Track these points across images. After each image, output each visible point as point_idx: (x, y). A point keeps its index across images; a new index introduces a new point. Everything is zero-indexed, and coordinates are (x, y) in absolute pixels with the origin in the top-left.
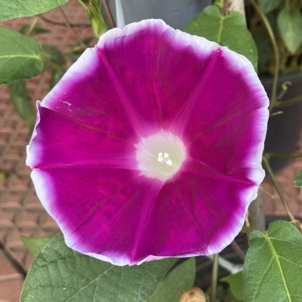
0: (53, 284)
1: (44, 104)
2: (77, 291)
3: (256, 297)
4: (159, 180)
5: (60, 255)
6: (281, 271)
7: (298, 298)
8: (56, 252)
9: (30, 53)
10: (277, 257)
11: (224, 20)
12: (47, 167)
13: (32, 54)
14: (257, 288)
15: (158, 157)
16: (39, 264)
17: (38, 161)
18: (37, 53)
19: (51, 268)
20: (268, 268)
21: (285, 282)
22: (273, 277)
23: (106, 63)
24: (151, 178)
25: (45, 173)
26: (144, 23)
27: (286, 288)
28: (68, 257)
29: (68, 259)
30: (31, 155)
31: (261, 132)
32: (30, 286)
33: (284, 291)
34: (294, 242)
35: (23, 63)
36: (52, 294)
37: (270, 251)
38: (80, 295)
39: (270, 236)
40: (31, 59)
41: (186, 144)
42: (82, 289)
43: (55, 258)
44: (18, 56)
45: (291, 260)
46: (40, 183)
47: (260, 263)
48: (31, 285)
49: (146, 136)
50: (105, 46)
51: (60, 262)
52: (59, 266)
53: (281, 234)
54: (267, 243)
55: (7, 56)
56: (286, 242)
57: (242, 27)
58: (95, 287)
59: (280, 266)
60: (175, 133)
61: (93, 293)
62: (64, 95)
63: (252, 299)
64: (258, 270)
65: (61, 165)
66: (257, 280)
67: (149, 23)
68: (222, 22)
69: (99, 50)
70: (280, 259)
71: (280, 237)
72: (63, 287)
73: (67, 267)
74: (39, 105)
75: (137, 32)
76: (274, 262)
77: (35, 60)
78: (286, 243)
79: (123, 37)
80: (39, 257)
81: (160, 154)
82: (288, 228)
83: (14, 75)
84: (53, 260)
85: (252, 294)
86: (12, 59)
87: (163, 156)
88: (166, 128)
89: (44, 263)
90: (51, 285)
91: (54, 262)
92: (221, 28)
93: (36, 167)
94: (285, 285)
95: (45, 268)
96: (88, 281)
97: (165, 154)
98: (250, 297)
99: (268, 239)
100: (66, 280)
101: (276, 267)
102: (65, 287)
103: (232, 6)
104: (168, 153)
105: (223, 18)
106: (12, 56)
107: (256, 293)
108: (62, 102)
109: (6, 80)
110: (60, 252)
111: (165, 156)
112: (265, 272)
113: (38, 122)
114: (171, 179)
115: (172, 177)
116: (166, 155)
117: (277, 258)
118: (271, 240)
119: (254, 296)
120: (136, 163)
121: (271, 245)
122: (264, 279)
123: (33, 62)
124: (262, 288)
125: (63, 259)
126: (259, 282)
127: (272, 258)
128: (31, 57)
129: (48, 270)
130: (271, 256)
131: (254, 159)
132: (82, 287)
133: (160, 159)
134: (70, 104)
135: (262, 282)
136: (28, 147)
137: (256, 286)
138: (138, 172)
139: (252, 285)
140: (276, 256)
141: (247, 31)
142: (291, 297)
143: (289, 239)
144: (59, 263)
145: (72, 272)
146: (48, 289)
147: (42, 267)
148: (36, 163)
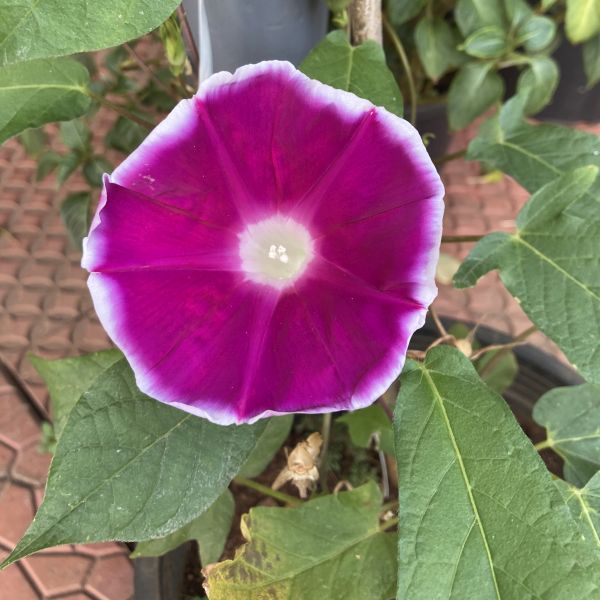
0: (102, 443)
1: (114, 178)
2: (137, 454)
3: (414, 462)
4: (273, 289)
5: (113, 399)
6: (448, 421)
7: (473, 461)
8: (107, 394)
9: (70, 83)
10: (440, 400)
11: (355, 52)
12: (112, 270)
13: (73, 84)
14: (414, 447)
15: (268, 251)
16: (80, 412)
17: (100, 262)
18: (80, 84)
19: (99, 420)
20: (428, 416)
21: (453, 438)
22: (437, 430)
23: (207, 120)
24: (260, 285)
25: (108, 279)
26: (263, 66)
27: (456, 447)
28: (125, 402)
29: (124, 405)
30: (90, 252)
31: (434, 233)
32: (66, 448)
33: (453, 452)
34: (463, 376)
35: (59, 97)
36: (99, 460)
37: (431, 392)
38: (141, 461)
39: (428, 368)
40: (73, 91)
41: (314, 236)
42: (144, 451)
43: (105, 403)
44: (52, 86)
45: (460, 404)
46: (101, 295)
47: (416, 409)
48: (68, 446)
49: (255, 222)
50: (207, 96)
51: (112, 410)
52: (111, 416)
53: (445, 365)
54: (425, 379)
55: (35, 86)
56: (452, 377)
57: (379, 62)
58: (164, 447)
59: (445, 414)
60: (298, 220)
61: (161, 457)
62: (145, 167)
63: (408, 464)
64: (414, 421)
65: (133, 267)
66: (414, 435)
67: (271, 66)
68: (351, 54)
69: (199, 104)
70: (445, 403)
71: (443, 370)
72: (116, 448)
73: (123, 418)
74: (107, 180)
75: (252, 78)
76: (437, 407)
77: (78, 93)
78: (452, 379)
79: (233, 84)
80: (79, 402)
81: (273, 247)
82: (454, 356)
83: (46, 114)
84: (101, 406)
85: (407, 456)
86: (42, 91)
87: (276, 251)
88: (285, 212)
89: (88, 411)
90: (97, 446)
91: (104, 410)
92: (351, 64)
93: (96, 270)
94: (454, 443)
95: (90, 419)
96: (153, 438)
97: (281, 247)
98: (404, 461)
99: (426, 372)
100: (120, 439)
101: (440, 416)
102: (119, 448)
103: (365, 29)
104: (284, 246)
105: (352, 49)
106: (43, 86)
107: (412, 454)
108: (141, 178)
109: (34, 121)
110: (112, 394)
111: (280, 251)
112: (425, 423)
113: (103, 204)
114: (291, 288)
115: (293, 285)
116: (282, 249)
117: (441, 402)
118: (430, 373)
119: (411, 459)
120: (238, 261)
121: (431, 381)
122: (423, 433)
123: (74, 97)
124: (422, 447)
125: (117, 404)
126: (417, 438)
127: (434, 402)
128: (72, 88)
129: (93, 422)
130: (432, 398)
131: (424, 271)
132: (144, 448)
133: (272, 255)
134: (153, 180)
135: (421, 438)
136: (85, 241)
137: (412, 443)
138: (241, 275)
139: (407, 442)
140: (438, 398)
141: (386, 69)
142: (464, 460)
143: (456, 373)
144: (110, 412)
145: (131, 426)
146: (94, 452)
147: (85, 417)
148: (96, 265)
